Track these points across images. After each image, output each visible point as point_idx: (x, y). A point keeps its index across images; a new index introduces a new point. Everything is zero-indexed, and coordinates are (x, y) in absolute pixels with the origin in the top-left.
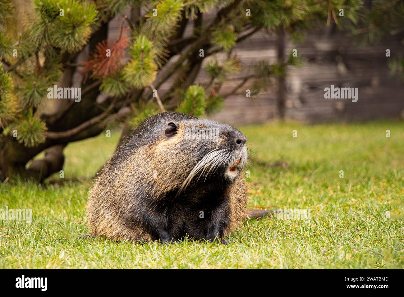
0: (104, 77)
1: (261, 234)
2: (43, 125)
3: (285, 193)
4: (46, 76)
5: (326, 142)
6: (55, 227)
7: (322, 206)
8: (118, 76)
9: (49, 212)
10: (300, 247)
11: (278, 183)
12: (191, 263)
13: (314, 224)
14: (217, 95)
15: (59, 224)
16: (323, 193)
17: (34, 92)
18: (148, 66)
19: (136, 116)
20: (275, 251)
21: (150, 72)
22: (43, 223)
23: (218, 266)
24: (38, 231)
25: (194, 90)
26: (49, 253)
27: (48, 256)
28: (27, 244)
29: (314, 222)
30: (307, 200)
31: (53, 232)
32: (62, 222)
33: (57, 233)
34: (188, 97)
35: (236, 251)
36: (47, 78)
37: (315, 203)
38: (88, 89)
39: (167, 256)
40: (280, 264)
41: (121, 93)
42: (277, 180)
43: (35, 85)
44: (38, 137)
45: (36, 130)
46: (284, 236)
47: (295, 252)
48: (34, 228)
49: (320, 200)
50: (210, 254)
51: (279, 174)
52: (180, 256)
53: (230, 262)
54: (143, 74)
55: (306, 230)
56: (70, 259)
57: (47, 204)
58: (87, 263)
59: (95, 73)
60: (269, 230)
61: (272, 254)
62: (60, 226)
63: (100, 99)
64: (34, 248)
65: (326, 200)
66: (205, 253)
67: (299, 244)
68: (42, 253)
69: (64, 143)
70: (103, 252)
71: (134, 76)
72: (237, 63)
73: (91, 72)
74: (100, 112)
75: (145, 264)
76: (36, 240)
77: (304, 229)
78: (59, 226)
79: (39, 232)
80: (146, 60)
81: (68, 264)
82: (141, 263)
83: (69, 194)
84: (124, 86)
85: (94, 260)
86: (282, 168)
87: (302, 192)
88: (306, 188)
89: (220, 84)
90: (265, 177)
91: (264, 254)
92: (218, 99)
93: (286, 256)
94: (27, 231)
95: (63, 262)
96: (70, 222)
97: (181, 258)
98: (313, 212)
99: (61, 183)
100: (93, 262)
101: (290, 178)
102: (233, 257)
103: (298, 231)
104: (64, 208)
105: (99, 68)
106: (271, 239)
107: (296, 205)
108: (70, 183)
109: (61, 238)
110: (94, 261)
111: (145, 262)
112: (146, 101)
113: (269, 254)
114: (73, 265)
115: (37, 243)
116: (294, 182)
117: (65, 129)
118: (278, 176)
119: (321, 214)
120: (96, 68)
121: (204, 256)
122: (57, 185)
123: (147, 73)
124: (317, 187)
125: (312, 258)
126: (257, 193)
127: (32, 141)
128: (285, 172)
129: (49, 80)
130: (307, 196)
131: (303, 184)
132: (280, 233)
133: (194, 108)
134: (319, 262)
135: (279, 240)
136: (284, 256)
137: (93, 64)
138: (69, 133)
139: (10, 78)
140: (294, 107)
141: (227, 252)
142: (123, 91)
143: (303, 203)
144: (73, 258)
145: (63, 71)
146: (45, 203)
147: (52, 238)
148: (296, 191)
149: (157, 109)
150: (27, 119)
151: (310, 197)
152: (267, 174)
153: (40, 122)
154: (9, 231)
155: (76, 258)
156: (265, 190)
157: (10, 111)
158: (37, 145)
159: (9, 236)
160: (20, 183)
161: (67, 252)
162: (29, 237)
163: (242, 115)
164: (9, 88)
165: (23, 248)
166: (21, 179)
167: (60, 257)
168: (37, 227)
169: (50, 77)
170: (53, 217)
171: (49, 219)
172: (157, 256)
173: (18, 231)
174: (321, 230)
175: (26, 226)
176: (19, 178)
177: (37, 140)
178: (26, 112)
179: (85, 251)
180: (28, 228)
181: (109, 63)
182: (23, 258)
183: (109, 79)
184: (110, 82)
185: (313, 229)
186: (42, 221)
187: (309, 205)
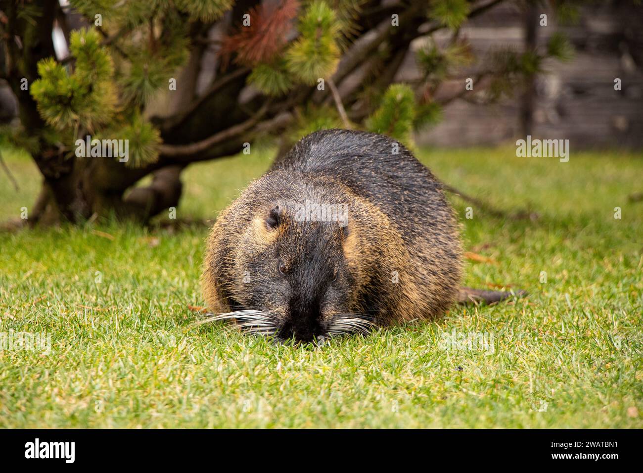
0: (255, 63)
1: (497, 330)
2: (156, 135)
3: (535, 263)
4: (164, 57)
5: (597, 181)
6: (170, 299)
7: (594, 288)
8: (278, 63)
9: (159, 274)
10: (561, 355)
11: (523, 246)
12: (386, 372)
13: (583, 318)
14: (431, 100)
15: (176, 294)
16: (595, 267)
17: (143, 81)
18: (327, 49)
19: (302, 128)
20: (520, 360)
21: (328, 58)
22: (150, 291)
23: (429, 379)
24: (143, 303)
25: (398, 91)
26: (162, 341)
27: (161, 345)
28: (128, 324)
29: (582, 314)
30: (570, 277)
31: (167, 306)
32: (180, 290)
33: (173, 308)
34: (387, 100)
35: (457, 356)
36: (165, 61)
37: (583, 283)
38: (226, 79)
39: (349, 357)
40: (529, 380)
41: (281, 90)
42: (521, 242)
43: (146, 70)
44: (146, 152)
45: (145, 141)
46: (534, 335)
47: (553, 362)
48: (137, 299)
49: (591, 279)
50: (416, 357)
51: (524, 231)
52: (369, 358)
53: (449, 372)
54: (318, 62)
55: (570, 327)
56: (195, 352)
57: (156, 260)
58: (222, 361)
59: (241, 55)
60: (511, 323)
61: (516, 363)
62: (178, 297)
63: (246, 95)
64: (138, 331)
65: (600, 279)
66: (408, 355)
67: (559, 350)
68: (151, 341)
69: (183, 162)
70: (246, 344)
71: (303, 65)
72: (469, 51)
73: (234, 55)
74: (243, 118)
75: (312, 368)
76: (142, 319)
77: (567, 326)
78: (176, 297)
79: (146, 306)
80: (324, 40)
81: (192, 360)
82: (306, 366)
83: (191, 246)
84: (286, 79)
85: (232, 356)
86: (529, 223)
87: (562, 265)
88: (567, 257)
89: (437, 82)
90: (502, 235)
91: (503, 364)
92: (433, 107)
93: (539, 369)
94: (127, 302)
95: (184, 356)
96: (193, 291)
97: (370, 362)
98: (581, 298)
99: (177, 226)
100: (231, 360)
101: (542, 239)
102: (452, 365)
103: (557, 327)
104: (183, 266)
105: (248, 48)
106: (513, 340)
107: (552, 284)
108: (193, 227)
109: (181, 317)
110: (232, 358)
111: (313, 364)
112: (319, 105)
113: (511, 363)
114: (199, 362)
115: (143, 324)
116: (549, 246)
117: (186, 142)
118: (523, 234)
119: (593, 302)
120: (243, 48)
121: (406, 360)
122: (170, 230)
123: (324, 60)
124: (586, 257)
125: (581, 373)
126: (489, 261)
127: (138, 158)
128: (533, 229)
129: (169, 64)
130: (570, 271)
131: (562, 249)
132: (527, 331)
133: (396, 120)
134: (593, 382)
135: (527, 341)
136: (535, 368)
137: (238, 41)
138: (193, 148)
139: (109, 58)
140: (547, 122)
141: (444, 356)
142: (284, 87)
143: (564, 282)
144: (201, 352)
145: (191, 50)
146: (153, 257)
147: (165, 317)
148: (552, 260)
149: (336, 118)
150: (132, 124)
151: (574, 273)
152: (505, 231)
153: (152, 129)
154: (99, 300)
155: (206, 352)
156: (502, 257)
157: (106, 109)
158: (144, 166)
159: (98, 308)
160: (114, 224)
161: (190, 340)
162: (130, 312)
163: (463, 131)
164: (106, 73)
165: (121, 330)
166: (117, 216)
167: (180, 348)
168: (142, 296)
169: (170, 58)
170: (166, 281)
171: (160, 285)
172: (332, 357)
173: (113, 301)
174: (594, 329)
175: (124, 295)
176: (113, 215)
177: (145, 156)
178: (130, 112)
179: (218, 341)
180: (128, 297)
181: (264, 42)
182: (121, 346)
183: (263, 67)
184: (264, 72)
185: (581, 326)
186: (149, 286)
187: (574, 285)
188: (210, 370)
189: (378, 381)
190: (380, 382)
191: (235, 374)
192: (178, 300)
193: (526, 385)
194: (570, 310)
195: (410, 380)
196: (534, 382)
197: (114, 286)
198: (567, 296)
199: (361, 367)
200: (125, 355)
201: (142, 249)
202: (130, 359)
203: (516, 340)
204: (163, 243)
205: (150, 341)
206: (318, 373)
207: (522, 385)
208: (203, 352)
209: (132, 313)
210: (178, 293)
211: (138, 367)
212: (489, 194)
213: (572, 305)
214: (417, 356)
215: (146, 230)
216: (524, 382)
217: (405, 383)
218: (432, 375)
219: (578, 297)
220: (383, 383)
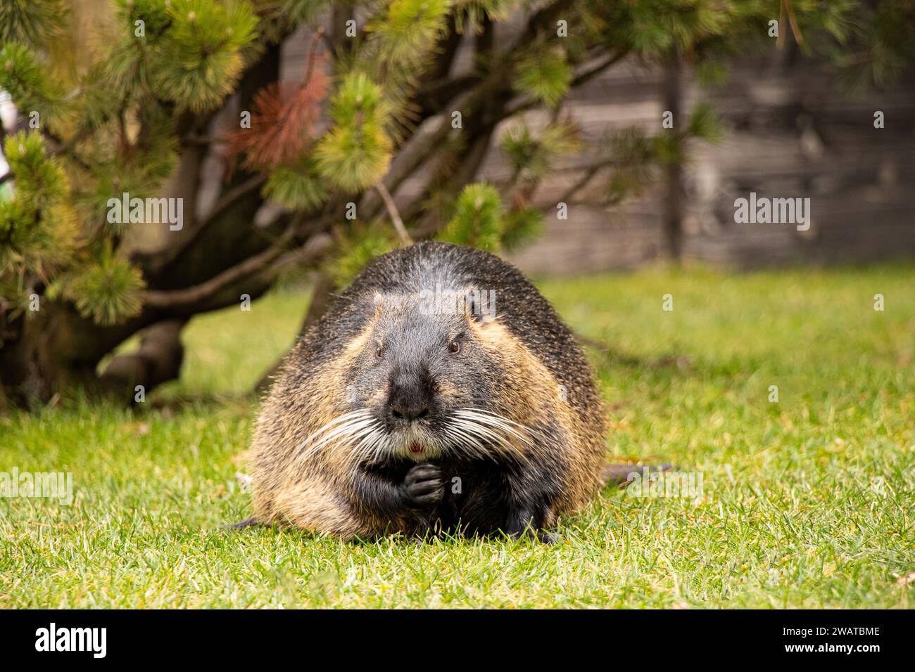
0: (272, 166)
1: (629, 519)
2: (136, 277)
3: (684, 426)
4: (142, 166)
5: (775, 312)
6: (164, 506)
7: (767, 456)
8: (304, 164)
9: (150, 472)
11: (668, 403)
12: (471, 586)
13: (751, 496)
14: (527, 206)
15: (173, 499)
16: (769, 426)
18: (372, 140)
19: (345, 255)
20: (661, 558)
21: (374, 153)
22: (136, 497)
23: (533, 593)
24: (125, 514)
25: (476, 194)
26: (151, 564)
27: (149, 570)
28: (103, 544)
29: (749, 491)
30: (733, 442)
31: (160, 517)
32: (179, 493)
33: (169, 518)
34: (462, 209)
35: (572, 559)
36: (145, 171)
37: (752, 449)
38: (236, 193)
39: (418, 569)
40: (673, 586)
41: (311, 203)
42: (665, 398)
43: (117, 185)
44: (124, 301)
45: (121, 287)
46: (681, 523)
48: (116, 508)
49: (763, 443)
50: (513, 564)
51: (669, 384)
52: (447, 569)
54: (361, 160)
55: (731, 510)
56: (199, 577)
57: (147, 454)
58: (236, 587)
59: (252, 157)
60: (649, 509)
61: (655, 563)
62: (176, 502)
63: (265, 217)
64: (117, 552)
65: (777, 442)
66: (502, 562)
68: (135, 565)
69: (182, 315)
70: (272, 560)
71: (339, 164)
72: (573, 133)
73: (242, 156)
74: (263, 246)
75: (366, 588)
76: (122, 535)
77: (728, 508)
78: (174, 503)
79: (129, 517)
80: (367, 128)
81: (194, 588)
82: (358, 586)
83: (195, 431)
84: (317, 186)
85: (252, 578)
86: (676, 371)
87: (723, 426)
88: (730, 415)
89: (534, 182)
90: (639, 390)
91: (636, 564)
92: (530, 214)
94: (101, 514)
95: (183, 583)
96: (198, 493)
97: (449, 575)
98: (748, 470)
99: (177, 406)
100: (251, 584)
101: (695, 392)
103: (714, 511)
104: (185, 461)
105: (261, 146)
106: (651, 531)
107: (707, 453)
108: (198, 405)
109: (179, 529)
110: (251, 581)
111: (367, 583)
112: (367, 221)
113: (648, 564)
114: (204, 590)
115: (124, 542)
116: (705, 401)
117: (185, 285)
118: (668, 387)
119: (765, 475)
120: (254, 147)
121: (500, 569)
122: (167, 411)
123: (369, 156)
124: (757, 413)
126: (620, 427)
127: (112, 311)
128: (683, 378)
129: (150, 174)
130: (734, 434)
131: (723, 405)
132: (672, 518)
133: (476, 235)
135: (670, 533)
137: (246, 137)
138: (193, 294)
139: (60, 171)
140: (703, 234)
141: (554, 561)
142: (315, 199)
143: (724, 448)
144: (206, 575)
145: (180, 154)
146: (141, 452)
147: (157, 531)
148: (708, 421)
149: (393, 237)
150: (101, 263)
151: (740, 436)
152: (643, 385)
153: (130, 269)
154: (62, 514)
155: (213, 575)
156: (639, 420)
157: (61, 245)
158: (122, 321)
159: (61, 526)
160: (83, 406)
161: (192, 560)
162: (106, 528)
163: (585, 253)
164: (58, 192)
165: (92, 553)
166: (87, 397)
167: (177, 572)
168: (125, 504)
169: (150, 166)
170: (159, 482)
171: (150, 488)
172: (394, 571)
173: (82, 514)
174: (766, 509)
175: (99, 504)
176: (81, 395)
177: (122, 308)
178: (97, 246)
179: (232, 558)
180: (103, 508)
181: (283, 135)
182: (92, 575)
183: (284, 172)
184: (287, 178)
185: (748, 507)
186: (135, 491)
187: (739, 453)
188: (220, 600)
189: (459, 601)
190: (463, 601)
191: (256, 603)
192: (177, 506)
193: (670, 593)
194: (732, 487)
195: (506, 596)
196: (681, 588)
197: (84, 494)
198: (729, 467)
199: (436, 582)
200: (97, 587)
201: (125, 440)
202: (104, 591)
203: (655, 532)
204: (155, 429)
205: (133, 566)
206: (375, 594)
207: (665, 593)
208: (210, 575)
209: (108, 528)
210: (176, 498)
211: (116, 603)
212: (618, 335)
213: (735, 479)
214: (516, 562)
215: (129, 412)
216: (666, 589)
217: (498, 600)
218: (537, 586)
219: (744, 469)
220: (467, 602)
